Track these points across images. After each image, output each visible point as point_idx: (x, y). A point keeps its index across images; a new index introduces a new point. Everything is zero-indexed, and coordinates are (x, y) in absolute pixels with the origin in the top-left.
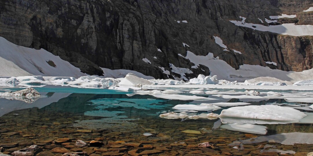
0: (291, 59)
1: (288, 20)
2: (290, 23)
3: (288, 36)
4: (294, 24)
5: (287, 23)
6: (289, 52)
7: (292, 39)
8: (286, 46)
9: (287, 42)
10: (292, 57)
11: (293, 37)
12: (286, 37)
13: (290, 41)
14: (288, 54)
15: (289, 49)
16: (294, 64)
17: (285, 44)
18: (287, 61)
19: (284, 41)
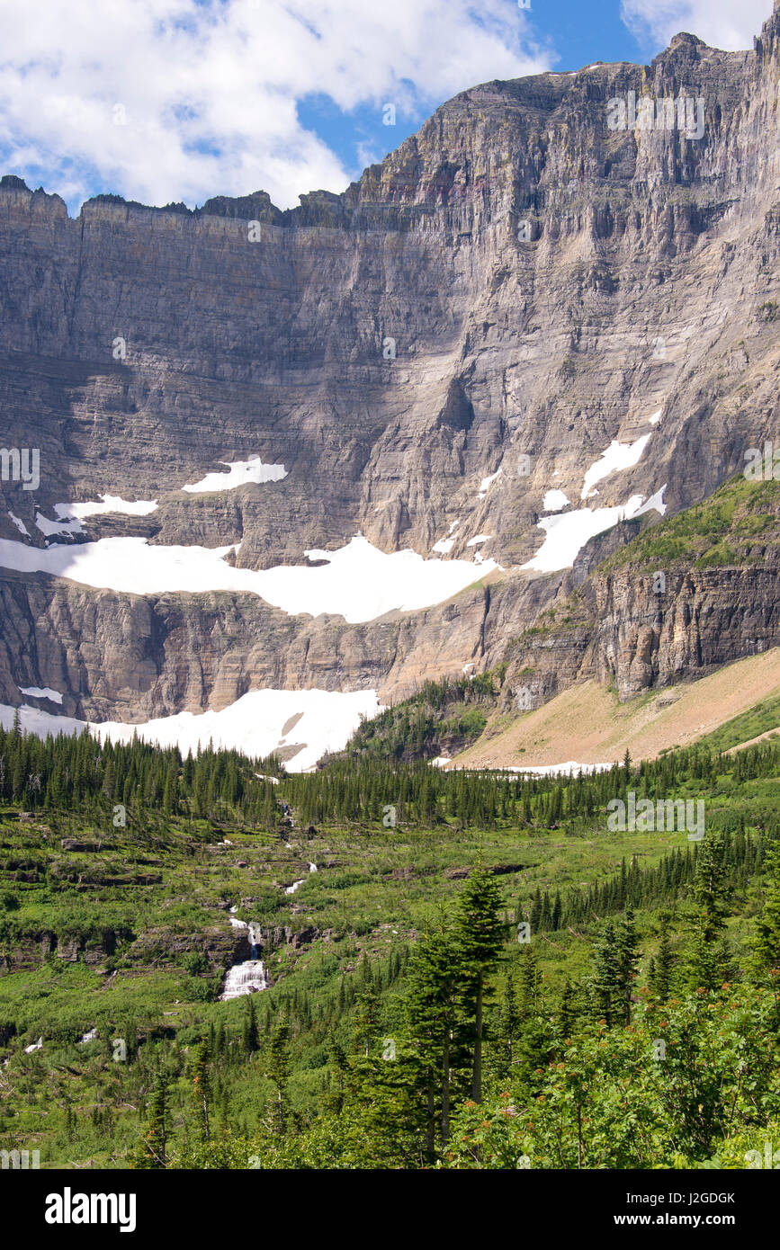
0: (114, 678)
1: (122, 524)
2: (129, 534)
3: (108, 595)
4: (144, 539)
5: (119, 534)
6: (110, 652)
7: (122, 604)
8: (99, 631)
9: (102, 616)
10: (117, 671)
11: (126, 597)
12: (102, 599)
13: (115, 612)
14: (105, 663)
15: (108, 642)
16: (123, 695)
17: (95, 622)
18: (99, 685)
19: (94, 609)
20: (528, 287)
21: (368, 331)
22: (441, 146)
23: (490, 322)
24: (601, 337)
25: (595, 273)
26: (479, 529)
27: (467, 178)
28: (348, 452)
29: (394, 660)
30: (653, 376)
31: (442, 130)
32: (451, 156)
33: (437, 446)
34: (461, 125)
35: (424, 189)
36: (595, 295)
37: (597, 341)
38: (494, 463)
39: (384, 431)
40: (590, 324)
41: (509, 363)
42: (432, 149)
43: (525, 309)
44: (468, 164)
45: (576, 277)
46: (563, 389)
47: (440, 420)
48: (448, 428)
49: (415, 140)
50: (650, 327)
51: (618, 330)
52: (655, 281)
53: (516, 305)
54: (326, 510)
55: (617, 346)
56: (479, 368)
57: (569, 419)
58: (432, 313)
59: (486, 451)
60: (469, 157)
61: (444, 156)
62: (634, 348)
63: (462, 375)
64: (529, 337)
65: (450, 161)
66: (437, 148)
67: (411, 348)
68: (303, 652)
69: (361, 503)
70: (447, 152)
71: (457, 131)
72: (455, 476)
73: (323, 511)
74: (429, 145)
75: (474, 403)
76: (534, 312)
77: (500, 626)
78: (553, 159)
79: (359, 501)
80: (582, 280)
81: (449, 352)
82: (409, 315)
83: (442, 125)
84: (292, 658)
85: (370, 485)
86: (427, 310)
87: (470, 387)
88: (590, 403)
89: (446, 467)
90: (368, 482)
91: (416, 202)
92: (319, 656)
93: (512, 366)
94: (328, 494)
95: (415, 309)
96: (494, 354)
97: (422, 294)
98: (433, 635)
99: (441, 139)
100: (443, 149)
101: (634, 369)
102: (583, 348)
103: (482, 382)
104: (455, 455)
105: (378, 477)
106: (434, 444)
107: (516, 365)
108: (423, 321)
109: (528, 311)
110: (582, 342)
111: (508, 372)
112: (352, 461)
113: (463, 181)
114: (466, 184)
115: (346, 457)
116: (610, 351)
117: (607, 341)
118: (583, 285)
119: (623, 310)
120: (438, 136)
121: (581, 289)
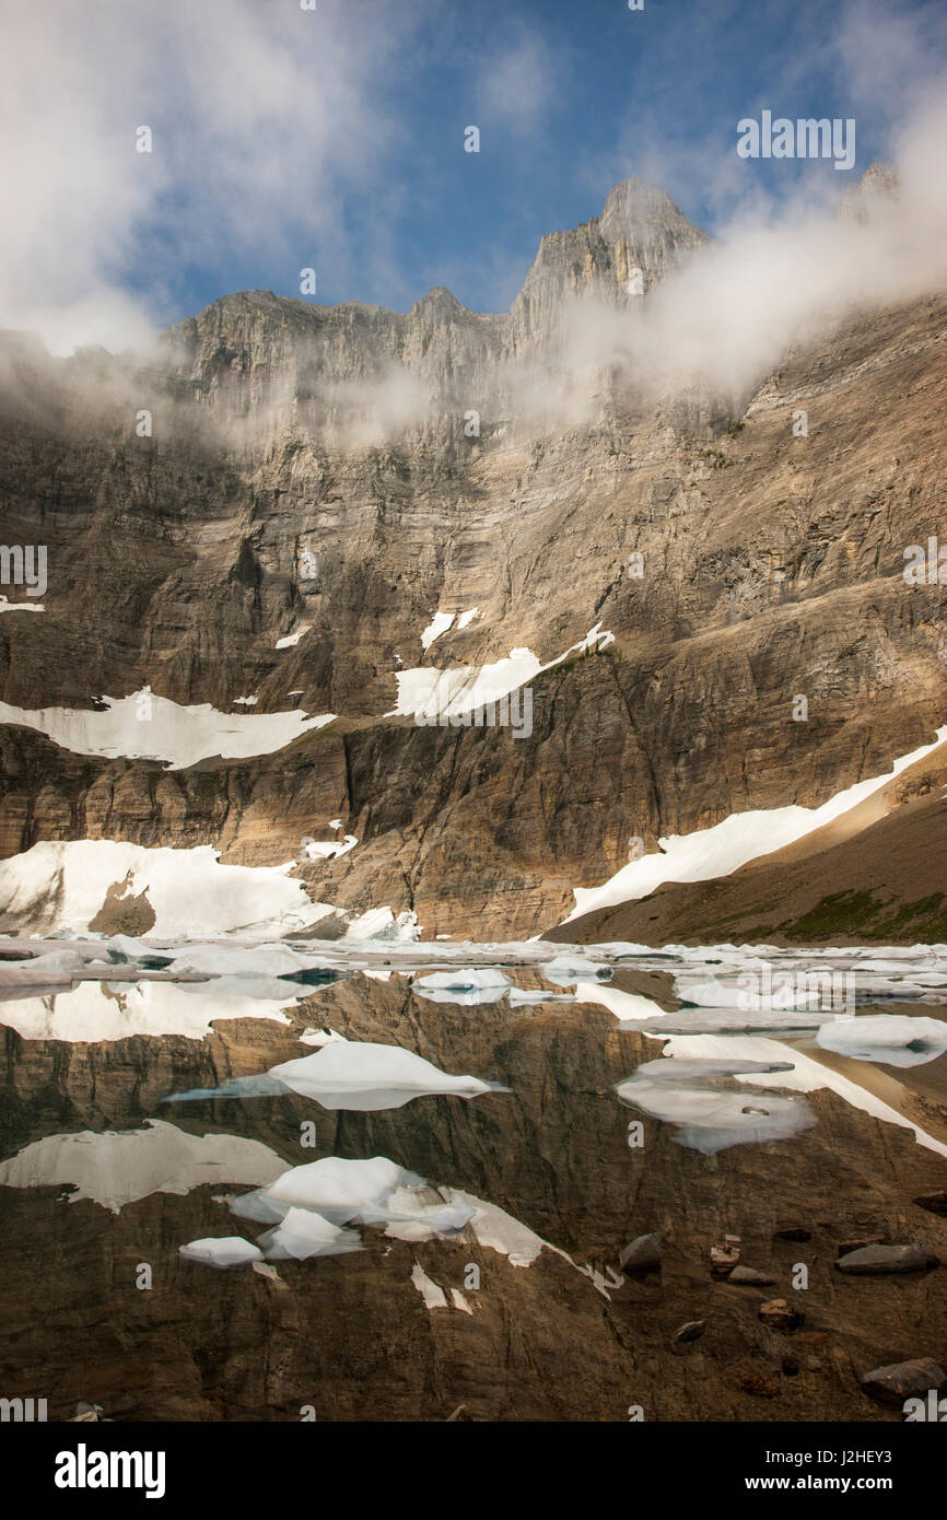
20: (323, 462)
21: (142, 485)
22: (220, 332)
23: (281, 489)
24: (404, 515)
25: (391, 458)
26: (293, 683)
27: (244, 366)
28: (128, 596)
29: (227, 813)
30: (464, 553)
31: (221, 318)
32: (229, 344)
33: (229, 600)
34: (239, 318)
35: (202, 367)
36: (394, 477)
37: (400, 517)
38: (286, 624)
39: (164, 581)
40: (392, 501)
41: (304, 529)
42: (212, 332)
43: (323, 481)
44: (245, 355)
45: (373, 458)
46: (378, 553)
47: (231, 574)
48: (238, 583)
49: (196, 322)
50: (449, 513)
51: (419, 510)
52: (445, 476)
53: (312, 475)
54: (105, 652)
55: (420, 524)
56: (269, 532)
57: (390, 581)
58: (204, 482)
59: (276, 612)
60: (246, 348)
61: (223, 341)
62: (440, 527)
63: (251, 537)
64: (328, 506)
65: (228, 347)
66: (216, 333)
67: (183, 511)
68: (109, 799)
69: (142, 650)
70: (225, 338)
71: (236, 322)
72: (247, 632)
73: (102, 652)
74: (209, 329)
75: (262, 566)
76: (333, 484)
77: (379, 777)
78: (329, 364)
79: (139, 648)
80: (379, 463)
81: (226, 518)
82: (181, 479)
83: (222, 314)
84: (94, 806)
85: (152, 632)
86: (199, 479)
87: (258, 549)
88: (409, 570)
89: (238, 622)
90: (149, 630)
91: (193, 378)
92: (131, 804)
93: (308, 532)
94: (107, 636)
95: (187, 476)
96: (287, 520)
97: (193, 463)
98: (275, 786)
99: (220, 326)
100: (222, 336)
101: (444, 545)
102: (388, 521)
103: (271, 545)
104: (246, 612)
105: (160, 627)
106: (226, 598)
107: (313, 531)
108: (195, 488)
109: (327, 482)
110: (387, 516)
111: (302, 538)
112: (133, 605)
113: (240, 368)
114: (242, 372)
115: (126, 601)
116: (415, 528)
117: (410, 518)
118: (381, 467)
119: (420, 495)
120: (218, 323)
121: (379, 469)
